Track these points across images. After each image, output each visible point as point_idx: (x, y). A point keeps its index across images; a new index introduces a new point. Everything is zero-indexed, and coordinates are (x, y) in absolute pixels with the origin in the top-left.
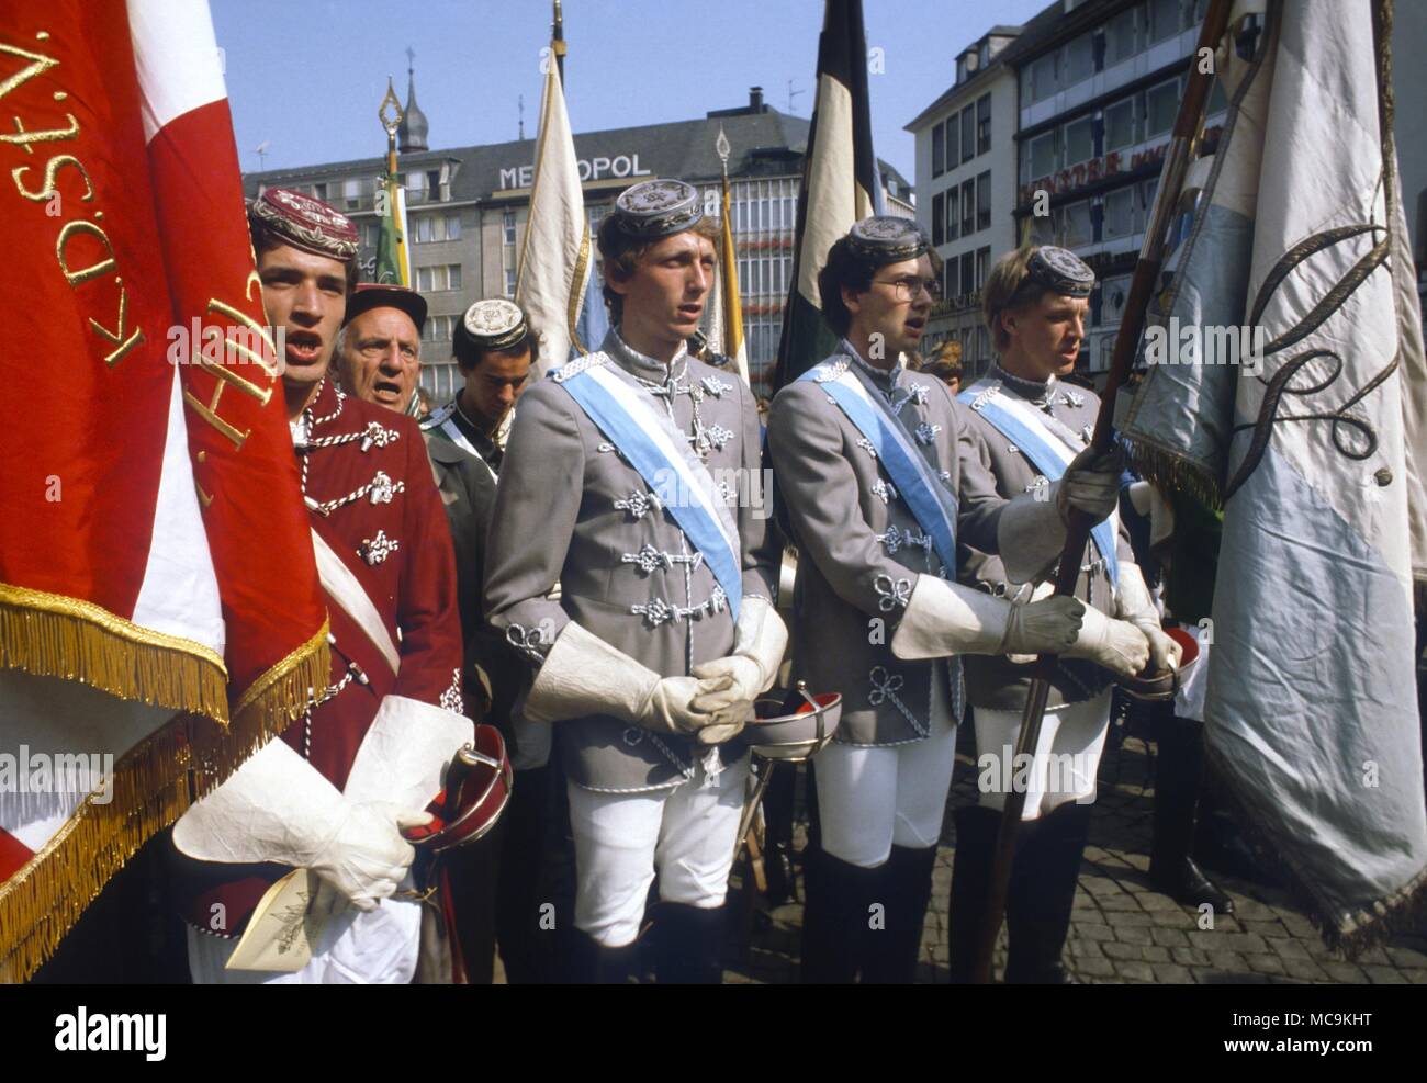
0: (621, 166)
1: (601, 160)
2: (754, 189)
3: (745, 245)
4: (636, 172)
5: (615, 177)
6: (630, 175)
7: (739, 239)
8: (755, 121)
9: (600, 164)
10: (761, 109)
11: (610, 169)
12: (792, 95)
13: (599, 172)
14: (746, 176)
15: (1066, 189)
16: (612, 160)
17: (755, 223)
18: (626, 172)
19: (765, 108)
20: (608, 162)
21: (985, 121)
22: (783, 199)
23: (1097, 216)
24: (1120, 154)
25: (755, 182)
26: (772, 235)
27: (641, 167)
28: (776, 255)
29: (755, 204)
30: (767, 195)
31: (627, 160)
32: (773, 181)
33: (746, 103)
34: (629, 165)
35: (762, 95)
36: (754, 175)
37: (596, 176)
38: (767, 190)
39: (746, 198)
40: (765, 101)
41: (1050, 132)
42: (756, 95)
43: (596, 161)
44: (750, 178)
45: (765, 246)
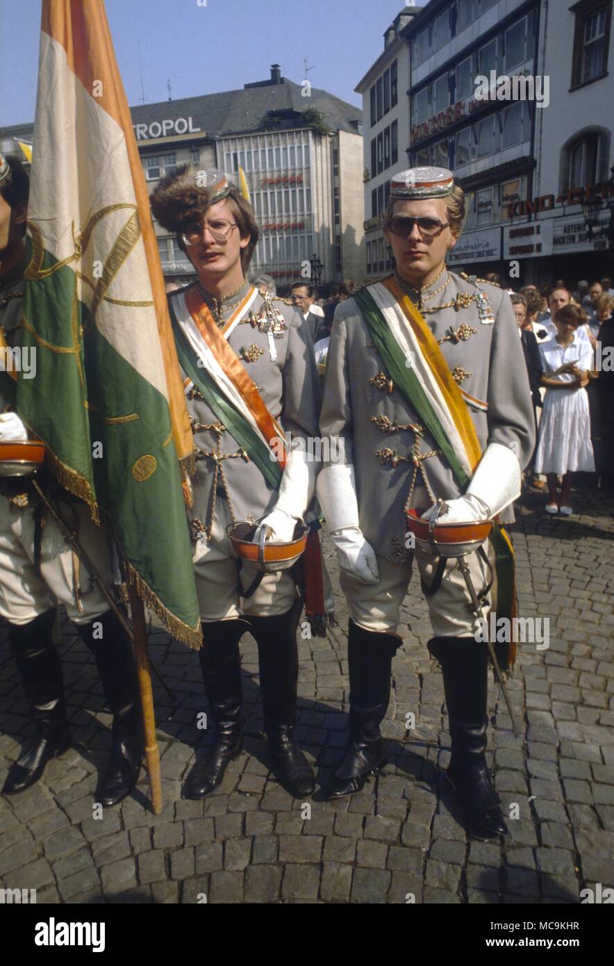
0: (181, 126)
1: (167, 121)
2: (269, 140)
3: (265, 181)
4: (191, 130)
5: (177, 134)
6: (187, 132)
7: (262, 176)
8: (274, 90)
9: (168, 124)
10: (279, 82)
11: (173, 129)
12: (307, 70)
13: (167, 130)
14: (264, 131)
15: (435, 131)
16: (174, 121)
17: (271, 165)
18: (184, 130)
19: (282, 80)
20: (172, 123)
21: (395, 82)
22: (289, 147)
23: (451, 150)
24: (463, 102)
25: (269, 135)
26: (283, 173)
27: (194, 127)
28: (287, 188)
29: (270, 151)
30: (278, 144)
31: (184, 121)
32: (282, 133)
33: (268, 77)
34: (186, 125)
35: (279, 71)
36: (269, 130)
37: (165, 133)
38: (278, 141)
39: (264, 147)
40: (282, 75)
41: (426, 88)
42: (275, 70)
43: (164, 122)
44: (266, 132)
45: (279, 181)
